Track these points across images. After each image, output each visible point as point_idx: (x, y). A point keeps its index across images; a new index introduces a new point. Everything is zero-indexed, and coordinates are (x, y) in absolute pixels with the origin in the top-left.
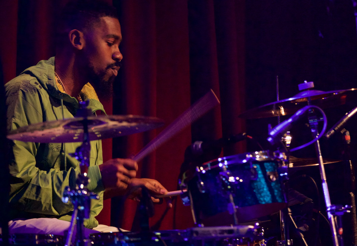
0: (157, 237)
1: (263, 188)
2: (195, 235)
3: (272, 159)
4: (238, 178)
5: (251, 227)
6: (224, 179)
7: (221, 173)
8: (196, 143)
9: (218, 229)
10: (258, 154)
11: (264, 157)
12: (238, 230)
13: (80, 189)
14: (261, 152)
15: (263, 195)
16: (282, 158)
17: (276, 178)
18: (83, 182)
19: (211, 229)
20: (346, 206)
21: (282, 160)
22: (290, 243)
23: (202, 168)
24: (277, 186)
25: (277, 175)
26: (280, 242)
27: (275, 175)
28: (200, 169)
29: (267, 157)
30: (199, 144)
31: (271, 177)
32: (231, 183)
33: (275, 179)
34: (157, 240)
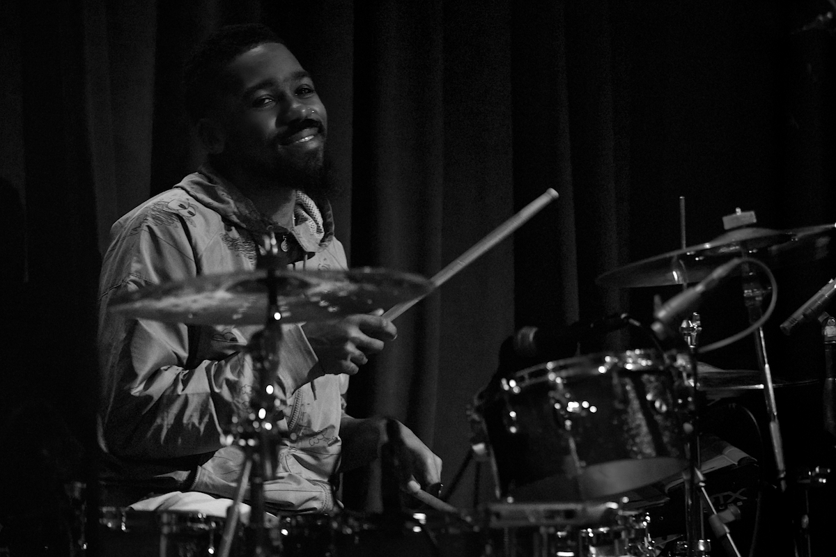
0: (417, 522)
1: (639, 426)
2: (493, 519)
3: (661, 368)
4: (585, 405)
5: (614, 506)
6: (557, 406)
7: (551, 394)
8: (524, 330)
9: (543, 507)
10: (630, 357)
11: (644, 363)
12: (584, 510)
13: (258, 419)
14: (638, 352)
15: (638, 440)
16: (682, 366)
17: (667, 405)
18: (264, 404)
19: (528, 508)
20: (817, 470)
21: (681, 369)
22: (704, 546)
23: (513, 383)
24: (668, 424)
25: (671, 401)
26: (684, 544)
27: (665, 401)
28: (508, 384)
29: (650, 363)
30: (531, 333)
31: (657, 404)
32: (572, 416)
33: (664, 408)
34: (417, 529)
